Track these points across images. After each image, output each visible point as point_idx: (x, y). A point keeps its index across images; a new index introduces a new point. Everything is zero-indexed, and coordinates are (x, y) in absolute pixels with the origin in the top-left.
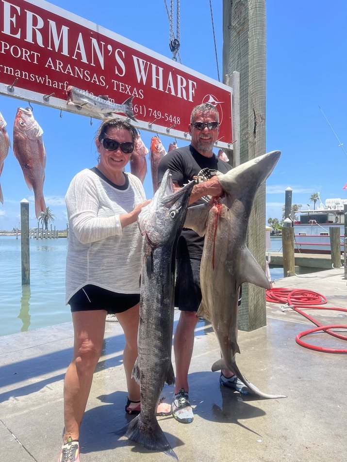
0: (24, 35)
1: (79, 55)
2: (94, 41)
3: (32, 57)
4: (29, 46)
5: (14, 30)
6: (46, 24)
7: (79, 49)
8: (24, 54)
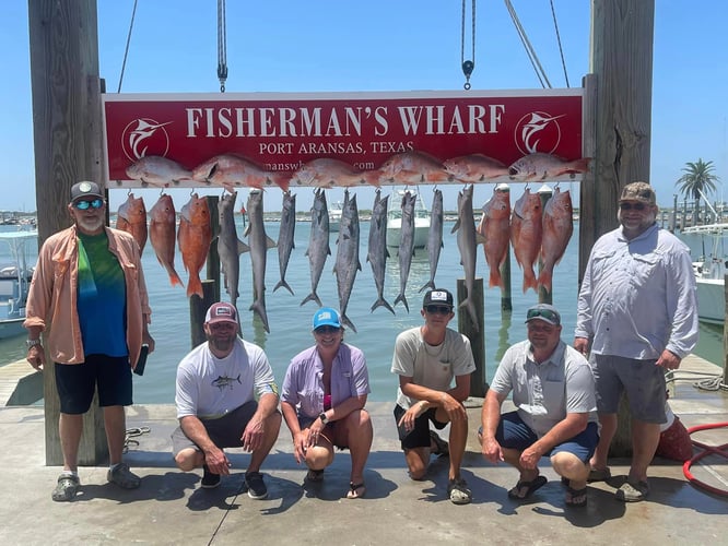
0: (278, 132)
1: (333, 131)
2: (349, 111)
3: (286, 149)
4: (284, 140)
5: (269, 131)
6: (299, 114)
7: (332, 125)
8: (280, 149)
